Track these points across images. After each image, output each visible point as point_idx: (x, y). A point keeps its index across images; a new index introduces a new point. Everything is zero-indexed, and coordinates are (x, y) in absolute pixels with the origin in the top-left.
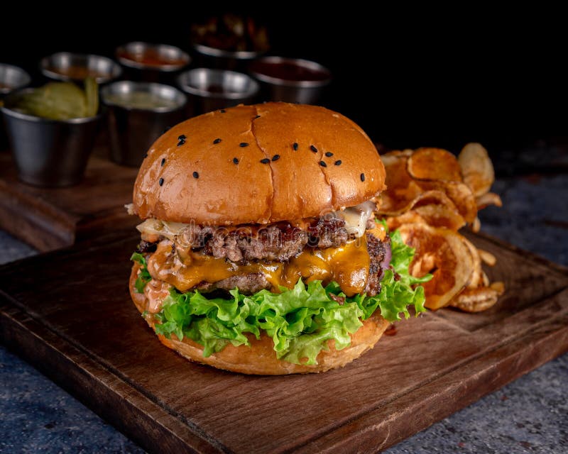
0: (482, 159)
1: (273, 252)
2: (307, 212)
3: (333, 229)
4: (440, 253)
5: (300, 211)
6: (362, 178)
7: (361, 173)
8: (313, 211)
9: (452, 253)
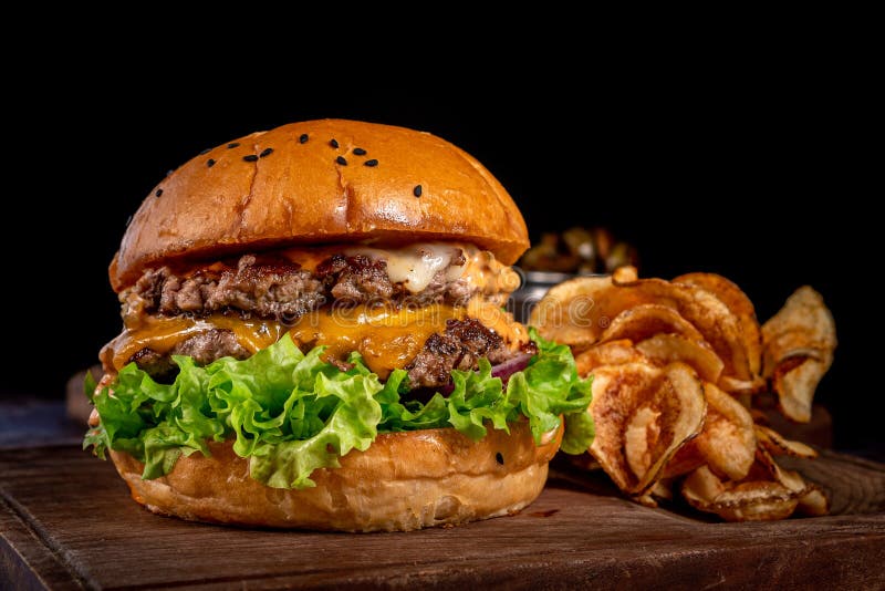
0: (812, 308)
1: (242, 292)
2: (298, 226)
3: (360, 270)
4: (658, 400)
5: (287, 222)
6: (417, 192)
7: (416, 184)
8: (309, 224)
9: (675, 396)
